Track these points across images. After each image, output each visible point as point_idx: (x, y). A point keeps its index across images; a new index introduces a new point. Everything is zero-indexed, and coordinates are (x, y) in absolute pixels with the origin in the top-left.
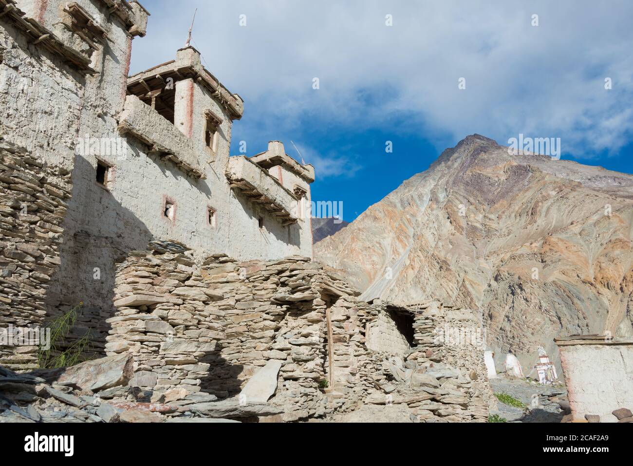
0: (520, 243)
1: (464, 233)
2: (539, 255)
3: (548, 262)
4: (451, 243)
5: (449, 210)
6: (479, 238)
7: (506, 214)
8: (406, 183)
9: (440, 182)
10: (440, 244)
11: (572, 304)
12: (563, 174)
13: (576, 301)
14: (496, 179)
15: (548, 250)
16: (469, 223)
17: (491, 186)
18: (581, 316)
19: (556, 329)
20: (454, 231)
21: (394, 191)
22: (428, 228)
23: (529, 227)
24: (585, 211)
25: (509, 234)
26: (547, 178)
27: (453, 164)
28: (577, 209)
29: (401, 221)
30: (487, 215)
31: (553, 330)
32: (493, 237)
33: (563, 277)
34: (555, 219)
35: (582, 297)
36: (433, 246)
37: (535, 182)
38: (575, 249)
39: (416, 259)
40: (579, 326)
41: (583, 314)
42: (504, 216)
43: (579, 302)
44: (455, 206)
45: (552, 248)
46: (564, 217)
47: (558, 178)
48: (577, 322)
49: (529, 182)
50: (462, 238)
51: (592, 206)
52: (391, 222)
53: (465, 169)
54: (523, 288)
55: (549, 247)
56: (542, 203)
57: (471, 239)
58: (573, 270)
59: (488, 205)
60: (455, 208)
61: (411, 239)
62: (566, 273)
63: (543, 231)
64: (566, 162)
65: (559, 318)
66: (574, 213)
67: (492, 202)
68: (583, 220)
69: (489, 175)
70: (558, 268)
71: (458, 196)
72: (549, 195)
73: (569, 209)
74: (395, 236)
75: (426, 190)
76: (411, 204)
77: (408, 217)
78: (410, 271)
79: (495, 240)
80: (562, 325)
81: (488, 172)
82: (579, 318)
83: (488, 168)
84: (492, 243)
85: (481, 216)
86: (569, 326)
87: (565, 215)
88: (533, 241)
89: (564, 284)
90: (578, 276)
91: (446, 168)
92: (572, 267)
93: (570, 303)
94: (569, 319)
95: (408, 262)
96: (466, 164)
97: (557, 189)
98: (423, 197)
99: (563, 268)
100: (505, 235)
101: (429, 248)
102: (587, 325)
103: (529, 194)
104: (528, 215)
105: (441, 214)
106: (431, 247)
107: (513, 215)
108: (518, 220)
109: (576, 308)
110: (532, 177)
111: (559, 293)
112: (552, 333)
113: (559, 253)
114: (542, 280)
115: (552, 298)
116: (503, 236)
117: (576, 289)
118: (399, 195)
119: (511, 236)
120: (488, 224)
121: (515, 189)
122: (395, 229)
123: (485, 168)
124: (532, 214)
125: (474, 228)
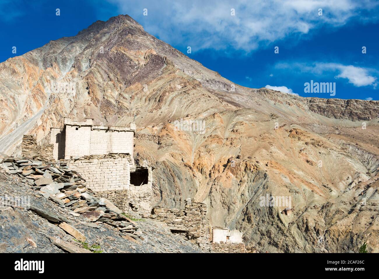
0: (145, 124)
1: (99, 105)
2: (157, 137)
3: (163, 145)
4: (85, 112)
5: (89, 81)
6: (111, 113)
7: (138, 96)
8: (52, 44)
9: (86, 51)
10: (75, 111)
11: (173, 182)
12: (189, 72)
13: (176, 179)
14: (137, 63)
15: (165, 134)
16: (106, 97)
17: (131, 68)
18: (177, 192)
19: (157, 200)
20: (90, 102)
21: (39, 48)
22: (66, 94)
23: (154, 111)
24: (199, 108)
25: (137, 114)
26: (177, 73)
27: (101, 38)
28: (193, 105)
29: (40, 81)
30: (122, 93)
31: (155, 201)
32: (124, 114)
33: (172, 159)
34: (175, 109)
35: (182, 177)
36: (68, 112)
37: (167, 74)
38: (184, 137)
39: (48, 121)
40: (174, 200)
41: (179, 190)
42: (136, 98)
43: (178, 181)
44: (96, 78)
45: (168, 133)
46: (183, 109)
47: (185, 74)
48: (173, 196)
49: (163, 72)
50: (96, 110)
51: (204, 104)
52: (29, 79)
53: (112, 46)
54: (139, 163)
55: (166, 132)
56: (169, 93)
57: (104, 112)
58: (180, 154)
59: (125, 84)
60: (95, 80)
61: (47, 101)
62: (174, 156)
63: (164, 117)
64: (194, 61)
65: (161, 192)
66: (190, 107)
67: (129, 83)
68: (196, 115)
69: (132, 57)
70: (169, 151)
71: (100, 70)
72: (175, 87)
73: (188, 103)
74: (31, 94)
75: (71, 56)
76: (54, 66)
77: (48, 78)
78: (41, 132)
79: (125, 118)
80: (162, 198)
81: (131, 54)
82: (175, 194)
83: (132, 51)
84: (122, 119)
85: (117, 93)
86: (167, 199)
87: (184, 107)
88: (155, 124)
89: (171, 165)
90: (182, 160)
91: (94, 40)
92: (180, 152)
93: (172, 180)
94: (169, 193)
95: (40, 123)
96: (113, 41)
97: (183, 84)
98: (67, 62)
99: (173, 151)
100: (133, 114)
101: (64, 113)
102: (180, 200)
103: (161, 83)
104: (155, 101)
105: (82, 83)
106: (66, 113)
107: (144, 98)
108: (147, 103)
109: (175, 185)
110: (166, 69)
111: (166, 171)
112: (153, 203)
113: (172, 139)
114: (155, 159)
115: (159, 175)
116: (132, 115)
117: (178, 170)
118: (43, 53)
119: (138, 116)
120: (121, 101)
121: (150, 76)
122: (33, 88)
123: (130, 49)
124: (159, 101)
125: (109, 103)
